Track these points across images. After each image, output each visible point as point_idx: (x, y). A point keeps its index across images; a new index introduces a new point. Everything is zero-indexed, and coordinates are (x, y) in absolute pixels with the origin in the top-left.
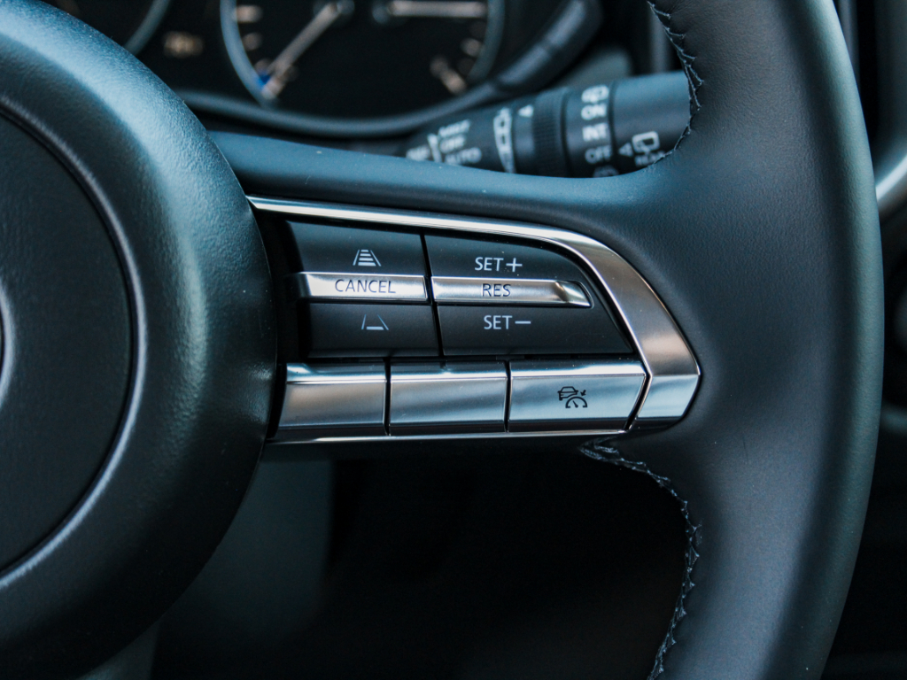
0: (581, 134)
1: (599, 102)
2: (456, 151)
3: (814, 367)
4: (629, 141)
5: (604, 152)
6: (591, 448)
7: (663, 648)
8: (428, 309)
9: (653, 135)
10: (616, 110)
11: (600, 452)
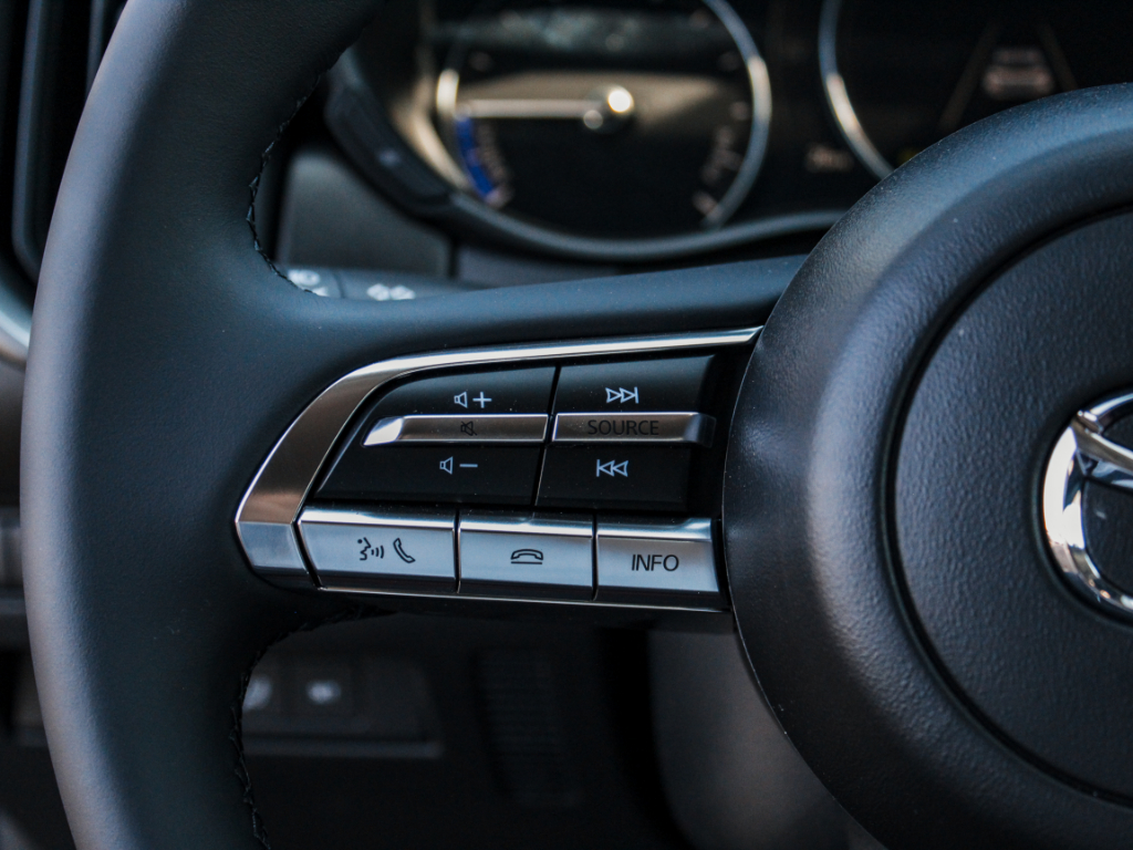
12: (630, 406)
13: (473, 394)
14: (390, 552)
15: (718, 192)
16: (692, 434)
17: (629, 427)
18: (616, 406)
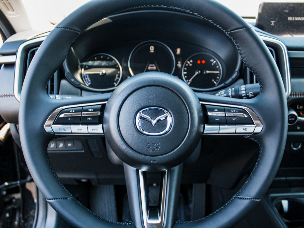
0: (241, 92)
1: (244, 88)
2: (223, 94)
3: (279, 126)
4: (248, 93)
5: (245, 95)
6: (246, 136)
7: (256, 164)
8: (225, 117)
9: (252, 92)
10: (246, 89)
11: (247, 137)
12: (92, 111)
13: (72, 110)
14: (63, 130)
15: (116, 82)
16: (99, 114)
17: (91, 114)
18: (90, 111)
